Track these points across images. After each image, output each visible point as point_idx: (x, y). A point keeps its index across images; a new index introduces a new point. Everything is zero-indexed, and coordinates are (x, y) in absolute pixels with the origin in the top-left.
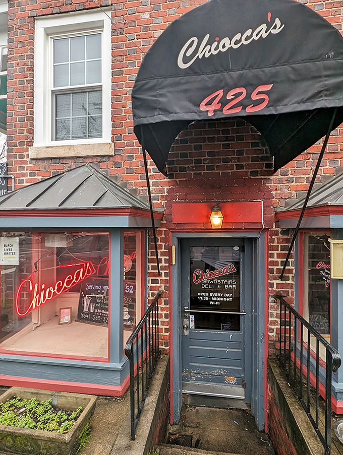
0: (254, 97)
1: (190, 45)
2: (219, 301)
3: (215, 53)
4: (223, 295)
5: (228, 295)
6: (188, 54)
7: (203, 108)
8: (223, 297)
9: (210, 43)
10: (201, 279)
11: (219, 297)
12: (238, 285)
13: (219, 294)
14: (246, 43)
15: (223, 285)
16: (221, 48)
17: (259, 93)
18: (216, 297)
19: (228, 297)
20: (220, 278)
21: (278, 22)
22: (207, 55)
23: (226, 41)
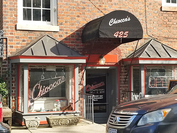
0: (125, 34)
1: (112, 21)
2: (97, 99)
3: (117, 23)
4: (99, 96)
5: (101, 96)
6: (111, 23)
7: (115, 35)
8: (99, 97)
9: (116, 20)
10: (89, 89)
11: (97, 97)
12: (105, 91)
13: (97, 96)
14: (123, 22)
15: (99, 92)
16: (118, 22)
17: (126, 33)
18: (96, 97)
19: (101, 97)
20: (98, 88)
21: (129, 18)
22: (115, 23)
23: (119, 20)
